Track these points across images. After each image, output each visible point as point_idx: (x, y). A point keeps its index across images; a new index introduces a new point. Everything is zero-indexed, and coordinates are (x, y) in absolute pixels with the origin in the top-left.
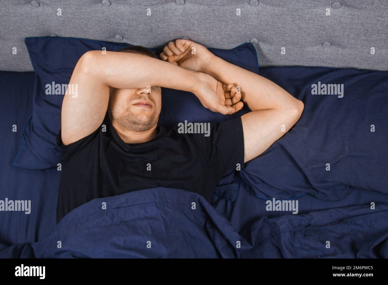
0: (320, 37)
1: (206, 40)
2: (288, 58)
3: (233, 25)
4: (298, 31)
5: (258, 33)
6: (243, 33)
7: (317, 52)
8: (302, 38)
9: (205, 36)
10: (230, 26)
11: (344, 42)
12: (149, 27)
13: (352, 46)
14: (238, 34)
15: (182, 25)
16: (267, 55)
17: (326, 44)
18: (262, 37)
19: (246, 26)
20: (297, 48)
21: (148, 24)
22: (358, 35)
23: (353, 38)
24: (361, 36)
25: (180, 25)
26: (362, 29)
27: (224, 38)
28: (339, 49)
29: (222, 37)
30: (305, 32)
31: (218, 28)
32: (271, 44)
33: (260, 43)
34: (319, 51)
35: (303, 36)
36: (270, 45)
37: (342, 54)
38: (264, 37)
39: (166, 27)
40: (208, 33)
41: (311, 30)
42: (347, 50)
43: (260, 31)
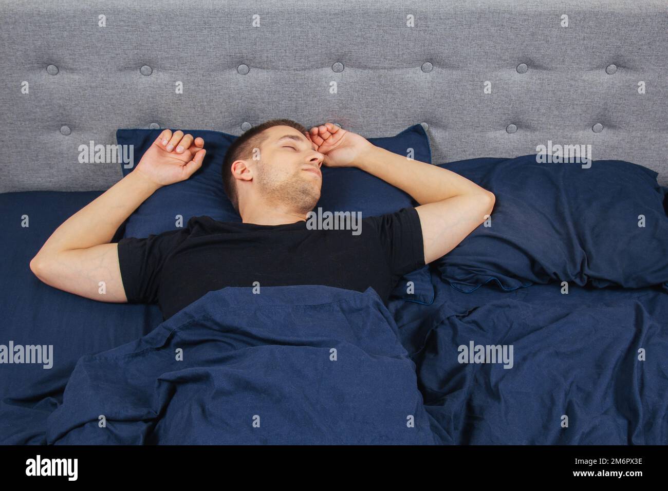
0: (505, 114)
1: (365, 123)
2: (466, 149)
3: (401, 98)
4: (479, 106)
5: (431, 111)
6: (412, 111)
7: (501, 139)
8: (484, 117)
9: (364, 117)
10: (398, 100)
11: (533, 120)
12: (294, 105)
13: (544, 126)
14: (406, 113)
15: (337, 101)
16: (440, 147)
17: (512, 127)
18: (435, 117)
19: (417, 99)
20: (477, 132)
21: (294, 99)
22: (550, 108)
23: (544, 114)
24: (553, 110)
25: (335, 100)
26: (554, 99)
27: (387, 121)
28: (527, 133)
29: (385, 117)
30: (487, 106)
31: (382, 103)
32: (444, 127)
33: (431, 129)
34: (503, 138)
35: (485, 113)
36: (444, 131)
37: (531, 141)
38: (437, 117)
39: (316, 104)
40: (369, 112)
41: (494, 103)
42: (537, 133)
43: (433, 107)
